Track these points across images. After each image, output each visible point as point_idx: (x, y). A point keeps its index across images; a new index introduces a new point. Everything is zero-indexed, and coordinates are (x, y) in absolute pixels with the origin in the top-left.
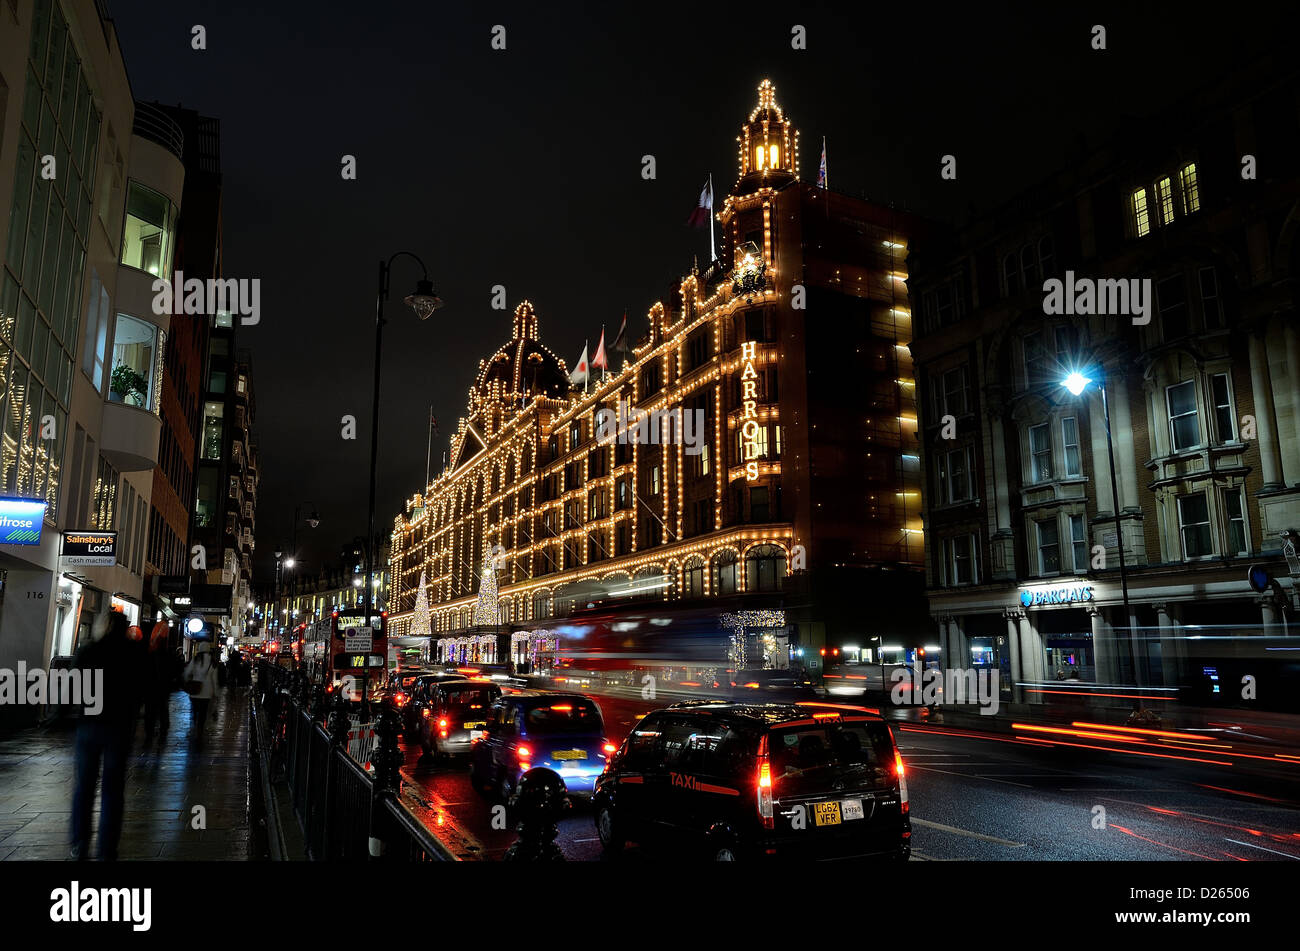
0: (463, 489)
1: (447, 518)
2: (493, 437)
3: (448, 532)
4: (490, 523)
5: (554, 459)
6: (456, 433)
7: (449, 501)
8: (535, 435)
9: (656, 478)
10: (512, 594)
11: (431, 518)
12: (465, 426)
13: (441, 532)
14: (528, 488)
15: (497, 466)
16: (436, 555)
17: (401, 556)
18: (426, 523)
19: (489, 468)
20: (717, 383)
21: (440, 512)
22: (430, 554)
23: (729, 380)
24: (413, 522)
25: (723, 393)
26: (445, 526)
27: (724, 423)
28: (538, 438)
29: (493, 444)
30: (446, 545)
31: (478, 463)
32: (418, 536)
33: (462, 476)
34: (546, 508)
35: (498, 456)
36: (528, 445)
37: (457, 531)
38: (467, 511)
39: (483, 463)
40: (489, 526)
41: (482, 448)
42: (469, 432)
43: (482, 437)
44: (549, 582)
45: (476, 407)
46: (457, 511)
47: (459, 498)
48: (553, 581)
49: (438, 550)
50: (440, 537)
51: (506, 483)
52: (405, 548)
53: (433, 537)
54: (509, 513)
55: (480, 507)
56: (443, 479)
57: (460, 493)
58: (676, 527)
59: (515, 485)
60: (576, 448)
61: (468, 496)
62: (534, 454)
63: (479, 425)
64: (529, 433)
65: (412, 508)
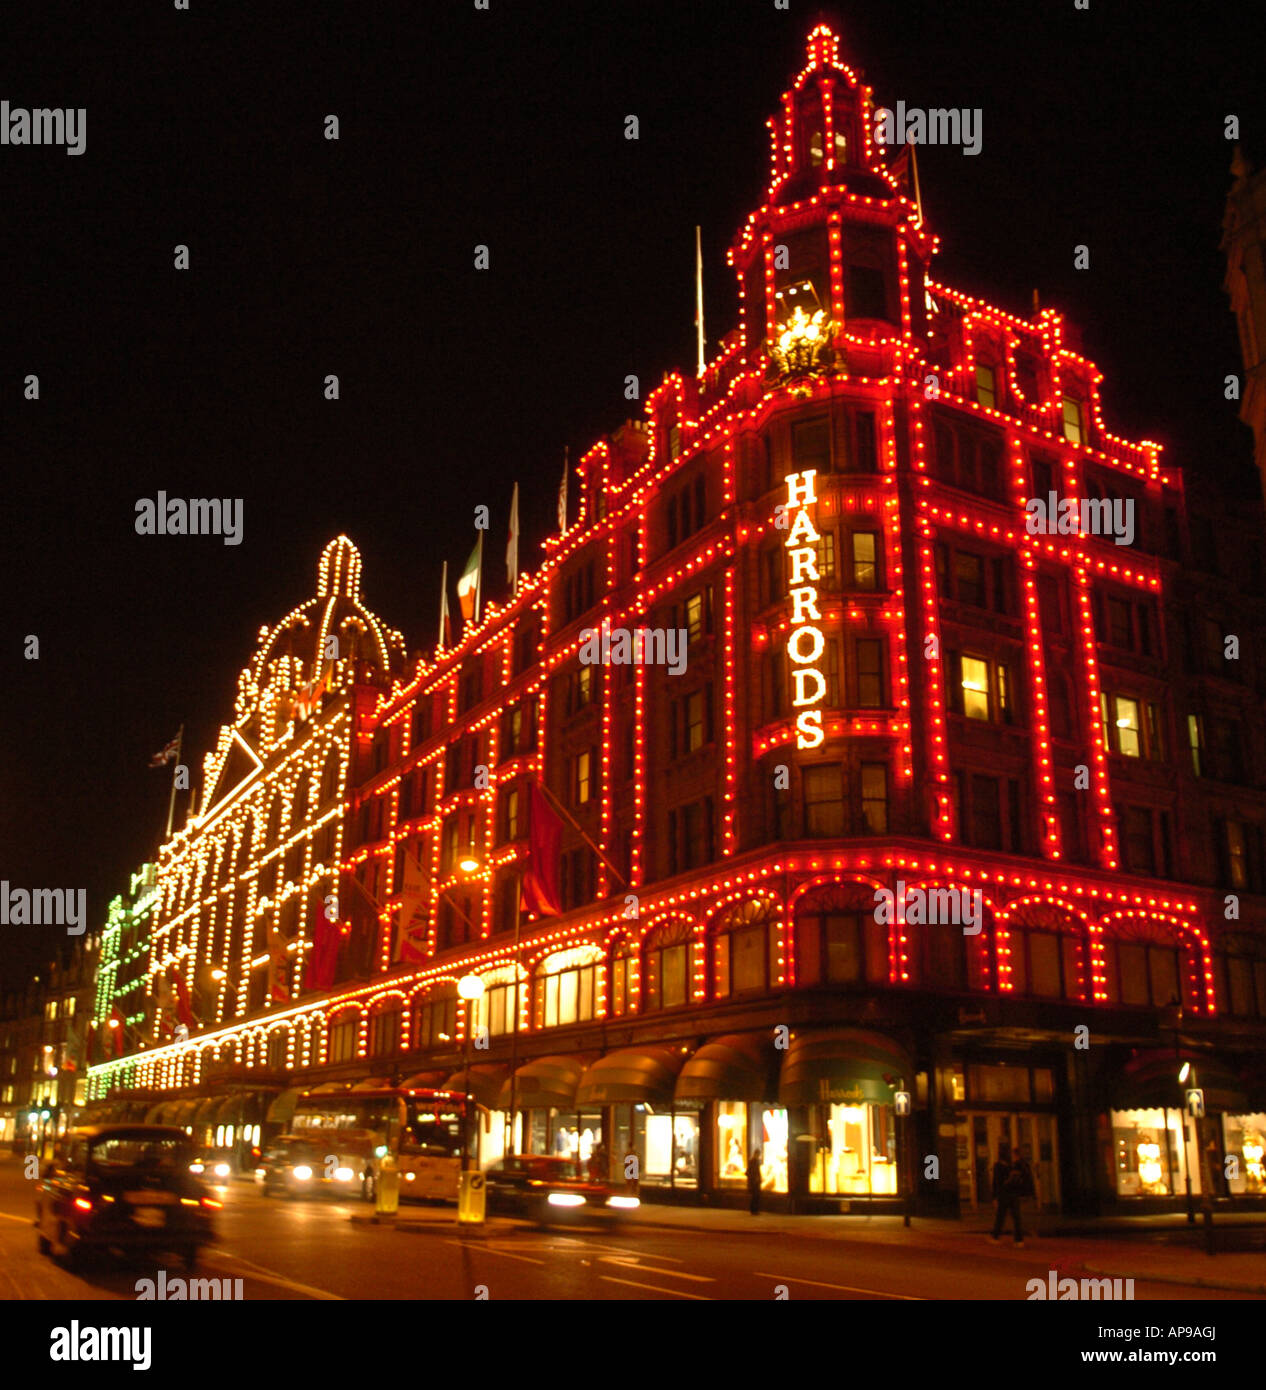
0: (219, 842)
1: (190, 893)
2: (273, 748)
3: (192, 917)
4: (259, 895)
5: (378, 771)
6: (214, 750)
7: (195, 868)
8: (347, 731)
9: (584, 773)
10: (291, 1019)
11: (166, 897)
12: (228, 736)
13: (180, 920)
14: (330, 828)
15: (278, 797)
16: (168, 958)
17: (116, 964)
18: (158, 908)
19: (266, 800)
20: (728, 563)
21: (179, 887)
22: (159, 958)
23: (753, 556)
24: (138, 908)
25: (741, 581)
26: (186, 908)
27: (744, 641)
28: (353, 736)
29: (273, 760)
30: (187, 940)
31: (247, 796)
32: (145, 928)
33: (219, 820)
34: (360, 859)
35: (281, 778)
36: (335, 751)
37: (204, 914)
38: (224, 878)
39: (254, 796)
40: (257, 901)
41: (254, 766)
42: (235, 744)
43: (256, 748)
44: (361, 992)
45: (249, 701)
46: (207, 879)
47: (211, 859)
48: (369, 990)
49: (173, 949)
50: (178, 927)
51: (291, 822)
52: (122, 954)
53: (166, 929)
54: (295, 873)
55: (247, 868)
56: (188, 830)
57: (213, 851)
58: (628, 860)
59: (306, 825)
60: (421, 744)
61: (227, 855)
62: (344, 765)
63: (252, 732)
64: (338, 730)
65: (139, 887)
